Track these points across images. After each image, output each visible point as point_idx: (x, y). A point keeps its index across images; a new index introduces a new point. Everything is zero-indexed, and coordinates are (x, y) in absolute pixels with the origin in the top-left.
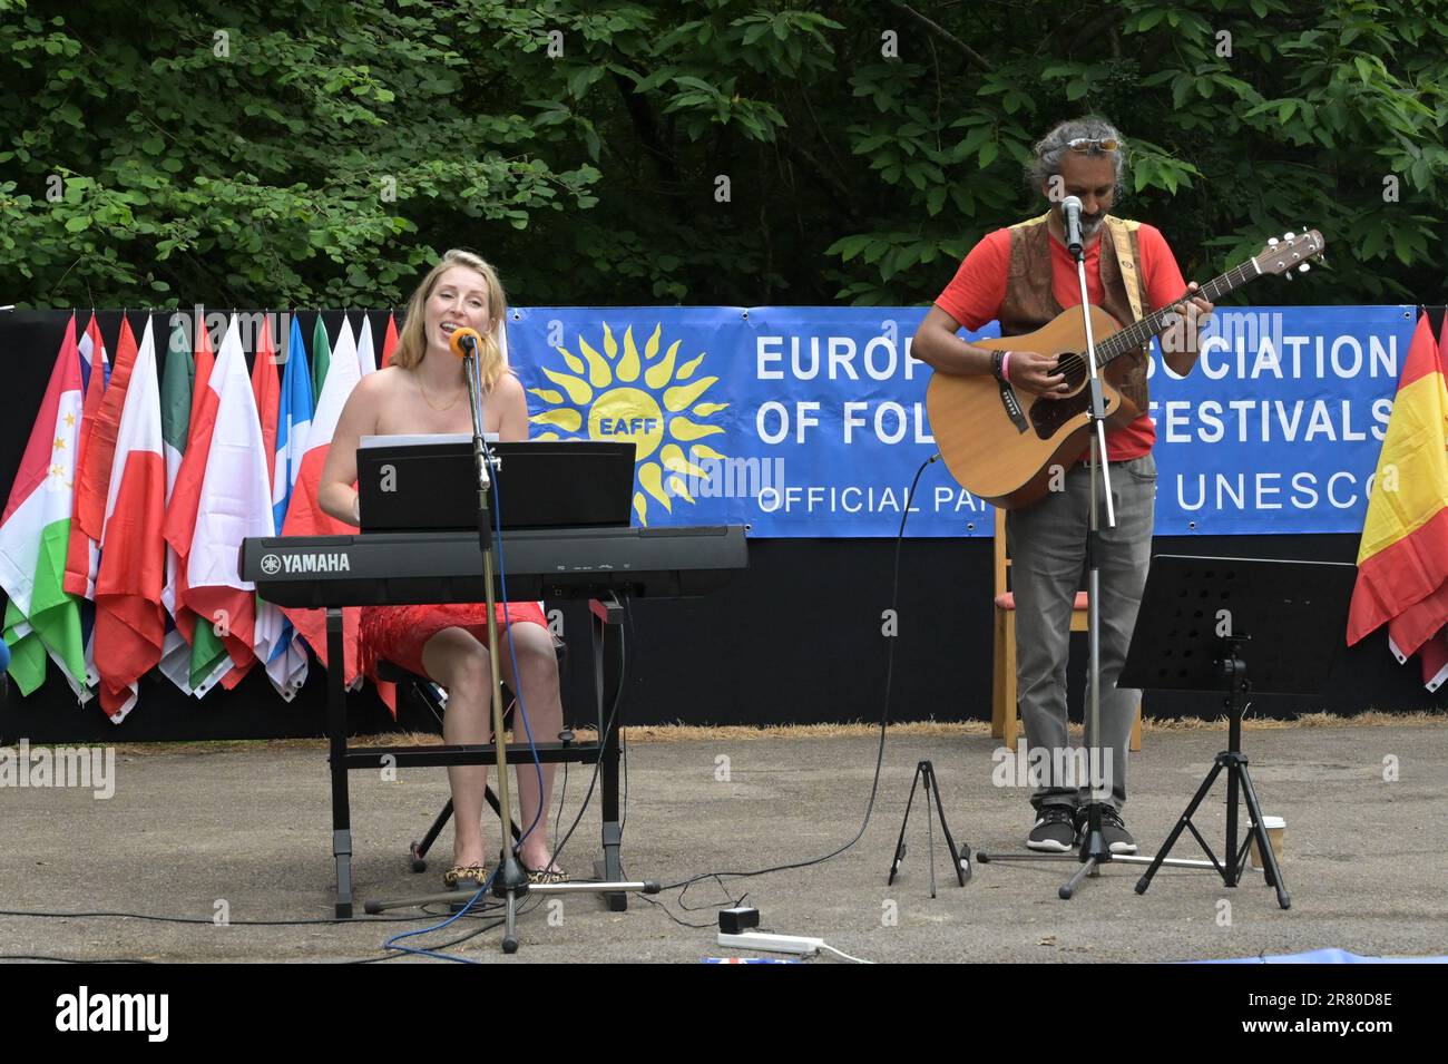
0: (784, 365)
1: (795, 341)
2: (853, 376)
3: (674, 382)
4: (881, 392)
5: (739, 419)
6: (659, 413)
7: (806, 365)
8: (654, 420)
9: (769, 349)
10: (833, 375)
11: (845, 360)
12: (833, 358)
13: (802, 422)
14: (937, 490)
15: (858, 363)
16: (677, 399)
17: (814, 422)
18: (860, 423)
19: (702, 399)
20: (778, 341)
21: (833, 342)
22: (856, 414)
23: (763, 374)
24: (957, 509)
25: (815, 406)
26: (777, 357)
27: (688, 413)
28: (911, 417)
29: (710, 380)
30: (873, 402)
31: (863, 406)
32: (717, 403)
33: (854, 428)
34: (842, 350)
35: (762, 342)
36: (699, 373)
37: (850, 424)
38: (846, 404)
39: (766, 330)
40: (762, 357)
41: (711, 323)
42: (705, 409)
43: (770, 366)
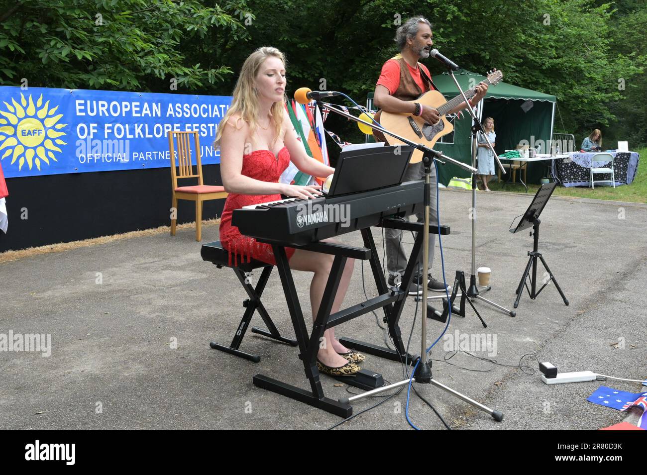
0: (85, 111)
1: (88, 102)
2: (107, 114)
3: (48, 116)
4: (115, 120)
5: (72, 130)
6: (42, 128)
7: (92, 111)
8: (41, 130)
9: (80, 104)
10: (101, 114)
11: (104, 109)
12: (101, 109)
13: (92, 131)
14: (134, 153)
15: (108, 110)
16: (49, 122)
17: (95, 131)
18: (110, 131)
19: (58, 122)
20: (83, 102)
21: (100, 103)
22: (108, 128)
23: (78, 114)
24: (140, 159)
25: (95, 125)
26: (83, 107)
27: (53, 128)
28: (125, 129)
29: (61, 116)
30: (113, 124)
31: (110, 125)
32: (63, 124)
33: (108, 133)
34: (103, 106)
35: (78, 102)
36: (56, 113)
37: (107, 131)
38: (106, 125)
39: (78, 98)
40: (78, 107)
41: (60, 94)
42: (59, 126)
43: (81, 111)
